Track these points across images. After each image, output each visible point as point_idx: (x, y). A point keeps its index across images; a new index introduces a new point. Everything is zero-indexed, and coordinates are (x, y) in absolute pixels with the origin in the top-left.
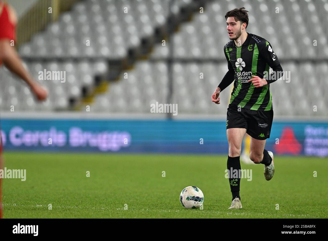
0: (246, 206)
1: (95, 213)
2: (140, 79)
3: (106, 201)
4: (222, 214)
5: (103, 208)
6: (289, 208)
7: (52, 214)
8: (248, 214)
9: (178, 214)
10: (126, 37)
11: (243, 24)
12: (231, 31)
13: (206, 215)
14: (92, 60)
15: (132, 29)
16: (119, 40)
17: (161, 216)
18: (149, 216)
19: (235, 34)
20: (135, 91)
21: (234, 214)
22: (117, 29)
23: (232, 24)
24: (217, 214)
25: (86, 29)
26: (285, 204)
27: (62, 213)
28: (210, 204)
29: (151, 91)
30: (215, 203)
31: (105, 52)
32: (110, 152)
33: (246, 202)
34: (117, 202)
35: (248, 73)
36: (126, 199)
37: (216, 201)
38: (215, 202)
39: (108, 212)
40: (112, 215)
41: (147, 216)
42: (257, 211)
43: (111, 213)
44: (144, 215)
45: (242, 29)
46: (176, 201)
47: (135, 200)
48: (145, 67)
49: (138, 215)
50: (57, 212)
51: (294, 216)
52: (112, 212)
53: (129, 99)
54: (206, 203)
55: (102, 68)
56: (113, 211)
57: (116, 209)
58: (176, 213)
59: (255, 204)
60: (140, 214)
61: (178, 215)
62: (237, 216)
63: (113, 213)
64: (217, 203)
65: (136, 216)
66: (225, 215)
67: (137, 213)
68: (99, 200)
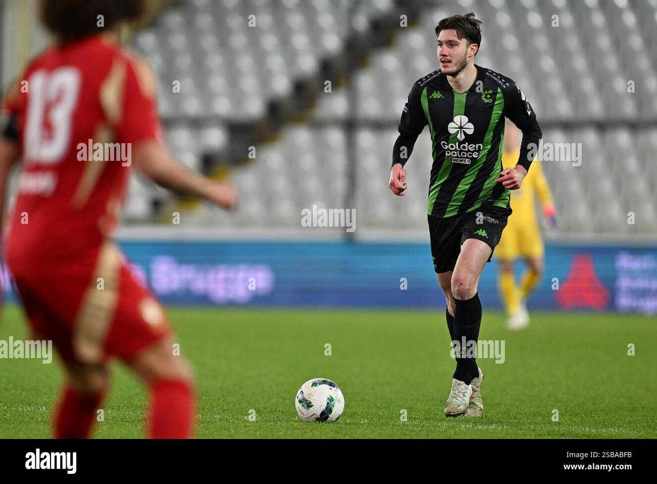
0: (500, 411)
1: (202, 425)
2: (292, 161)
3: (223, 401)
4: (453, 427)
5: (217, 417)
6: (585, 415)
7: (116, 428)
8: (504, 427)
9: (366, 428)
10: (264, 77)
11: (472, 45)
12: (448, 58)
13: (420, 429)
14: (197, 124)
15: (276, 62)
16: (249, 83)
17: (332, 431)
18: (307, 431)
19: (456, 64)
20: (281, 184)
21: (476, 428)
22: (245, 62)
23: (451, 44)
24: (443, 427)
25: (184, 62)
26: (577, 408)
27: (136, 425)
28: (429, 408)
29: (313, 184)
30: (438, 406)
31: (223, 107)
32: (231, 304)
33: (498, 404)
34: (245, 404)
35: (474, 146)
36: (263, 398)
37: (441, 401)
38: (439, 403)
39: (226, 424)
40: (234, 429)
41: (304, 431)
42: (521, 421)
43: (233, 426)
44: (298, 428)
45: (468, 55)
46: (361, 401)
47: (281, 400)
48: (301, 136)
49: (286, 429)
50: (128, 424)
51: (593, 431)
52: (236, 424)
53: (269, 200)
54: (420, 405)
55: (216, 138)
56: (237, 422)
57: (244, 418)
58: (362, 424)
59: (518, 408)
60: (290, 427)
61: (365, 430)
62: (483, 432)
63: (237, 426)
64: (441, 406)
65: (282, 430)
66: (457, 430)
67: (284, 426)
68: (209, 399)
